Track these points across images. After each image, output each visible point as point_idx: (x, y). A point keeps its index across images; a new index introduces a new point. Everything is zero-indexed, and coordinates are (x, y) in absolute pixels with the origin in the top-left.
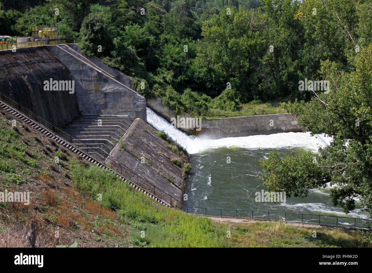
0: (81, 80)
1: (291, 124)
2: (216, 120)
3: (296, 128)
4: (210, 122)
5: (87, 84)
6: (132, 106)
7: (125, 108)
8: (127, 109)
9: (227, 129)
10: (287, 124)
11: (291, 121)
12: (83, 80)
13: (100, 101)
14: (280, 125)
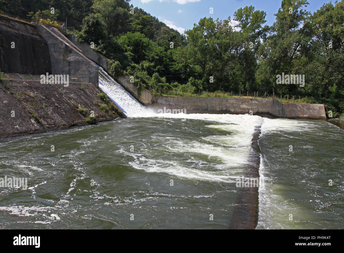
0: (55, 51)
1: (240, 107)
2: (171, 97)
3: (244, 111)
4: (165, 98)
5: (58, 54)
6: (87, 73)
7: (82, 75)
8: (83, 75)
9: (180, 106)
10: (236, 107)
11: (240, 104)
12: (56, 51)
13: (65, 68)
14: (229, 108)
